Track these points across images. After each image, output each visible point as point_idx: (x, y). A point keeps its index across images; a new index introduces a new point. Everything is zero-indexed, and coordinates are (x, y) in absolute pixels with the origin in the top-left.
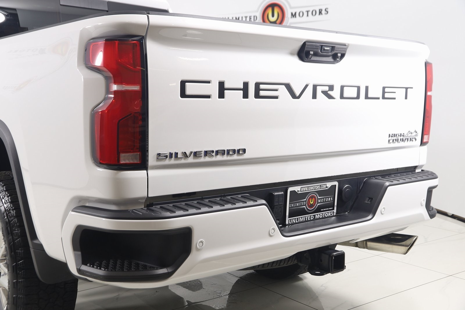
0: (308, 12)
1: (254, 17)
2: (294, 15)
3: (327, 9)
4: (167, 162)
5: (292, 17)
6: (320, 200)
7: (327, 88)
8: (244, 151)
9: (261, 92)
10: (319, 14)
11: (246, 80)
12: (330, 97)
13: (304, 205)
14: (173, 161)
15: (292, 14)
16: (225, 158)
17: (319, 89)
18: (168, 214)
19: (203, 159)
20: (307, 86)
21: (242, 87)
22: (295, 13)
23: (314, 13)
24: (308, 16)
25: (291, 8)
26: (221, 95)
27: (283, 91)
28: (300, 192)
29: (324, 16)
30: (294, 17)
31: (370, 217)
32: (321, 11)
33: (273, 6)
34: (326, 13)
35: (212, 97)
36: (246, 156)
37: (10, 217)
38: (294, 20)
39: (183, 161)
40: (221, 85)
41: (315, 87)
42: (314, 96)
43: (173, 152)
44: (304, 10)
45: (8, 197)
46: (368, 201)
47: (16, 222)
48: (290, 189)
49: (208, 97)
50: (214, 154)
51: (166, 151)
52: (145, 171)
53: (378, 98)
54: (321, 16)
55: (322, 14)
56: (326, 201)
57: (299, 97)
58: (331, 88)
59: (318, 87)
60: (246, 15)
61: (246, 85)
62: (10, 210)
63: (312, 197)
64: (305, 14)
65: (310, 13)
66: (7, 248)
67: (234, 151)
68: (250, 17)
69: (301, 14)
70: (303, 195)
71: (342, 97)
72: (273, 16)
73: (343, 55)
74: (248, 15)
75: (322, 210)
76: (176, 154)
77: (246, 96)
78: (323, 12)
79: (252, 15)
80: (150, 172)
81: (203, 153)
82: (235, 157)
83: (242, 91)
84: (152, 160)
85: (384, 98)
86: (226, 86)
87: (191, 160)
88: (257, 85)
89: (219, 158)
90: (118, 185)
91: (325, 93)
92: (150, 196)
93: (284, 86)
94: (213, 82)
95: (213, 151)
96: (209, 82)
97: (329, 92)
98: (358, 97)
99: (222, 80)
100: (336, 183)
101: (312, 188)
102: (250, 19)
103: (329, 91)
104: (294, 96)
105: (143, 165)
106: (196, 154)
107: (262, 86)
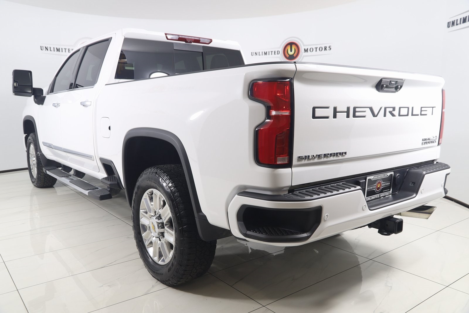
0: (316, 48)
1: (278, 51)
2: (306, 51)
3: (331, 46)
4: (303, 162)
5: (305, 52)
6: (384, 184)
7: (391, 109)
8: (345, 153)
9: (356, 113)
10: (325, 50)
11: (348, 106)
12: (393, 115)
13: (374, 188)
14: (306, 162)
15: (305, 49)
16: (335, 158)
17: (388, 110)
18: (309, 198)
19: (323, 160)
20: (381, 108)
21: (346, 110)
22: (307, 49)
23: (321, 49)
24: (316, 51)
25: (304, 45)
26: (335, 117)
27: (368, 112)
28: (373, 180)
29: (328, 51)
30: (307, 51)
31: (414, 195)
32: (326, 48)
33: (291, 44)
34: (330, 49)
35: (330, 117)
36: (346, 156)
37: (176, 197)
38: (306, 54)
39: (312, 161)
40: (335, 109)
41: (385, 108)
42: (385, 116)
43: (307, 155)
44: (314, 47)
45: (172, 183)
46: (412, 185)
47: (180, 200)
48: (368, 178)
49: (327, 117)
50: (329, 156)
51: (303, 155)
52: (290, 169)
53: (418, 115)
54: (326, 51)
55: (326, 50)
56: (386, 185)
57: (377, 116)
58: (394, 109)
59: (387, 109)
60: (272, 51)
61: (348, 108)
62: (175, 192)
63: (379, 183)
64: (315, 50)
65: (318, 49)
66: (175, 217)
67: (340, 153)
68: (275, 52)
69: (312, 50)
70: (375, 181)
71: (399, 115)
72: (291, 51)
73: (401, 87)
74: (273, 50)
75: (384, 191)
76: (309, 156)
77: (348, 116)
78: (328, 48)
79: (276, 50)
80: (293, 169)
81: (323, 155)
82: (340, 157)
83: (346, 113)
84: (295, 161)
85: (421, 115)
86: (338, 110)
87: (316, 160)
88: (355, 108)
89: (332, 158)
90: (275, 178)
91: (390, 112)
92: (292, 185)
93: (369, 109)
94: (330, 107)
95: (329, 154)
96: (328, 108)
97: (393, 112)
98: (407, 115)
99: (335, 106)
100: (393, 173)
101: (379, 177)
102: (275, 53)
103: (393, 111)
104: (374, 115)
105: (289, 165)
106: (319, 156)
107: (357, 110)
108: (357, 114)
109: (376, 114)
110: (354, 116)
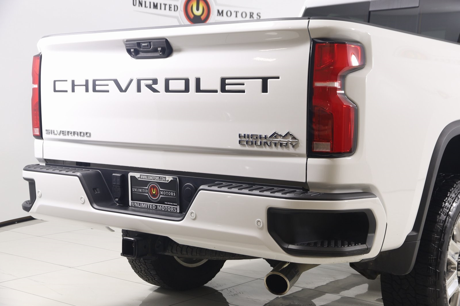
6: (163, 193)
7: (150, 82)
8: (90, 134)
12: (155, 91)
13: (146, 193)
17: (143, 83)
20: (131, 81)
21: (85, 83)
26: (73, 90)
27: (112, 86)
28: (140, 179)
35: (69, 91)
40: (73, 82)
41: (139, 81)
42: (139, 90)
48: (130, 174)
49: (66, 91)
50: (72, 134)
53: (216, 91)
56: (168, 195)
57: (125, 91)
58: (155, 81)
59: (142, 81)
61: (87, 81)
63: (154, 187)
67: (84, 133)
70: (145, 183)
71: (167, 90)
75: (166, 203)
77: (87, 90)
81: (66, 132)
82: (85, 138)
83: (85, 87)
86: (76, 83)
88: (94, 81)
89: (76, 138)
91: (149, 86)
93: (113, 81)
96: (66, 81)
97: (153, 86)
98: (187, 90)
101: (151, 178)
103: (153, 84)
104: (121, 90)
105: (41, 137)
106: (63, 133)
107: (97, 83)
108: (98, 88)
109: (124, 88)
110: (94, 90)
